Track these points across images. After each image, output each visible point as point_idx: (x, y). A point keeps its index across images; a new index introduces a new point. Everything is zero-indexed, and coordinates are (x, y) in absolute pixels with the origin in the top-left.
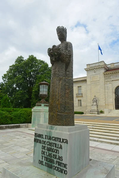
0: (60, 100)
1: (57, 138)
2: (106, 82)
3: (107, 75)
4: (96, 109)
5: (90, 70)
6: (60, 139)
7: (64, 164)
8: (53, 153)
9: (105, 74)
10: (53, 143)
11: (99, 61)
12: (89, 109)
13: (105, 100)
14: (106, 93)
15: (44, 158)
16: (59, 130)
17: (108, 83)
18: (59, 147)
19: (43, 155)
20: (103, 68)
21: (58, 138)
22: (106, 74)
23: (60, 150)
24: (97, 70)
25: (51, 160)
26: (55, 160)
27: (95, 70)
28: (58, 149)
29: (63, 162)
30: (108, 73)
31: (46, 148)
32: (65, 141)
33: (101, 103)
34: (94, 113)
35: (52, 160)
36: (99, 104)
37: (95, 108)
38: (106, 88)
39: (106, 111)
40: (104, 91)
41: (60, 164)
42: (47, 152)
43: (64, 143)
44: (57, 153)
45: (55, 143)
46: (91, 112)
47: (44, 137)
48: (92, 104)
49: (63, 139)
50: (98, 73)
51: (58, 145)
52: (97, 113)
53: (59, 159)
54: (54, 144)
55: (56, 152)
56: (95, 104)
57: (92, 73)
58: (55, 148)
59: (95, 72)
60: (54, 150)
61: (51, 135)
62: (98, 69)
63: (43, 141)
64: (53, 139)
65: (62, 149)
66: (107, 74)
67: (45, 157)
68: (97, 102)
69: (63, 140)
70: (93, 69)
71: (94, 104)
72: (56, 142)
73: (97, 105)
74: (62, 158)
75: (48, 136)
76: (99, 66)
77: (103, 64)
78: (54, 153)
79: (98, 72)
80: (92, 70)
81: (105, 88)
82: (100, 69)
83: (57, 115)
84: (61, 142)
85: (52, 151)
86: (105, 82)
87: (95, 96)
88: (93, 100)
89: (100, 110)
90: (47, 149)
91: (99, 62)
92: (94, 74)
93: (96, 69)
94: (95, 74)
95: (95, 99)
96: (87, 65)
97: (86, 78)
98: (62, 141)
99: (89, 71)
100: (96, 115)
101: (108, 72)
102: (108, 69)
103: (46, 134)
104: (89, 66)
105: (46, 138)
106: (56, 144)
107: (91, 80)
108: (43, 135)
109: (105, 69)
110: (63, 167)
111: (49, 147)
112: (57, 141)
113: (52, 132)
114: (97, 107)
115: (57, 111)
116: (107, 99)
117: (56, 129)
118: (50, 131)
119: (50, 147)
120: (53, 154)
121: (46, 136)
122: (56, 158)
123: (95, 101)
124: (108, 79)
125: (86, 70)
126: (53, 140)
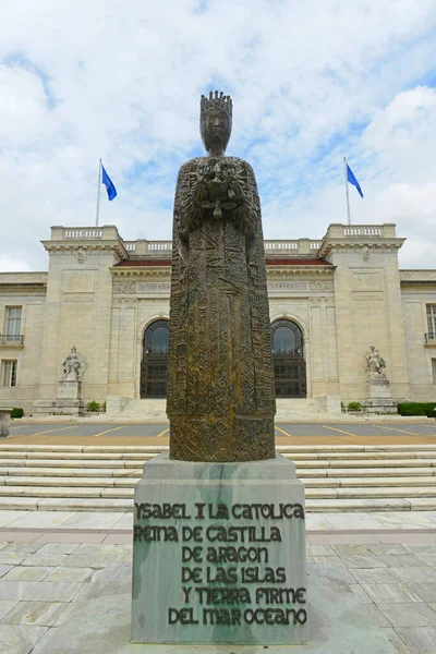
0: (242, 366)
1: (256, 506)
2: (116, 302)
3: (121, 279)
4: (76, 396)
5: (62, 249)
6: (271, 508)
7: (292, 590)
8: (240, 565)
9: (116, 274)
10: (237, 528)
11: (97, 223)
12: (47, 395)
13: (109, 363)
14: (114, 342)
15: (194, 596)
16: (260, 477)
17: (124, 306)
18: (267, 536)
19: (192, 584)
20: (113, 252)
21: (260, 505)
22: (119, 272)
23: (271, 546)
24: (88, 252)
25: (231, 592)
26: (252, 588)
27: (80, 251)
28: (262, 545)
29: (287, 585)
30: (125, 272)
31: (203, 555)
32: (290, 512)
33: (95, 374)
34: (65, 410)
35: (237, 590)
36: (87, 378)
37: (70, 393)
38: (115, 323)
39: (112, 402)
40: (107, 332)
41: (273, 595)
42: (209, 569)
43: (289, 517)
44: (259, 561)
45: (245, 528)
46: (56, 407)
47: (191, 511)
48: (59, 379)
49: (281, 505)
50: (92, 266)
51: (263, 529)
52: (77, 410)
53: (268, 581)
54: (242, 529)
55: (258, 558)
56: (72, 376)
57: (69, 262)
58: (247, 545)
59: (80, 261)
60: (243, 553)
61: (224, 501)
62: (94, 252)
63: (184, 529)
64: (239, 512)
65: (280, 540)
66: (122, 274)
67: (199, 591)
68: (80, 370)
69: (283, 508)
70: (77, 249)
71: (68, 379)
72: (253, 523)
73: (80, 382)
74: (281, 572)
75: (211, 506)
76: (99, 240)
77: (111, 236)
78: (247, 564)
79: (92, 261)
80: (69, 252)
81: (111, 320)
82: (102, 252)
83: (234, 424)
84: (273, 517)
85: (235, 560)
86: (113, 302)
87: (74, 349)
88: (64, 364)
89: (87, 402)
90: (208, 557)
91: (100, 226)
92: (78, 266)
93: (84, 249)
94: (82, 266)
95: (73, 361)
96: (52, 228)
97: (43, 277)
98: (277, 513)
99: (57, 252)
100: (73, 417)
101: (126, 269)
102: (125, 257)
103: (201, 501)
104: (60, 232)
105: (200, 516)
106: (252, 529)
107: (64, 289)
108: (183, 506)
109: (118, 254)
110: (288, 601)
111: (221, 549)
112: (257, 517)
113: (231, 487)
114: (79, 388)
115: (234, 408)
116: (116, 361)
117: (244, 476)
118: (221, 486)
119: (224, 545)
120: (243, 569)
121: (200, 506)
122: (255, 579)
123: (74, 365)
124: (123, 292)
125: (49, 247)
126: (237, 517)
